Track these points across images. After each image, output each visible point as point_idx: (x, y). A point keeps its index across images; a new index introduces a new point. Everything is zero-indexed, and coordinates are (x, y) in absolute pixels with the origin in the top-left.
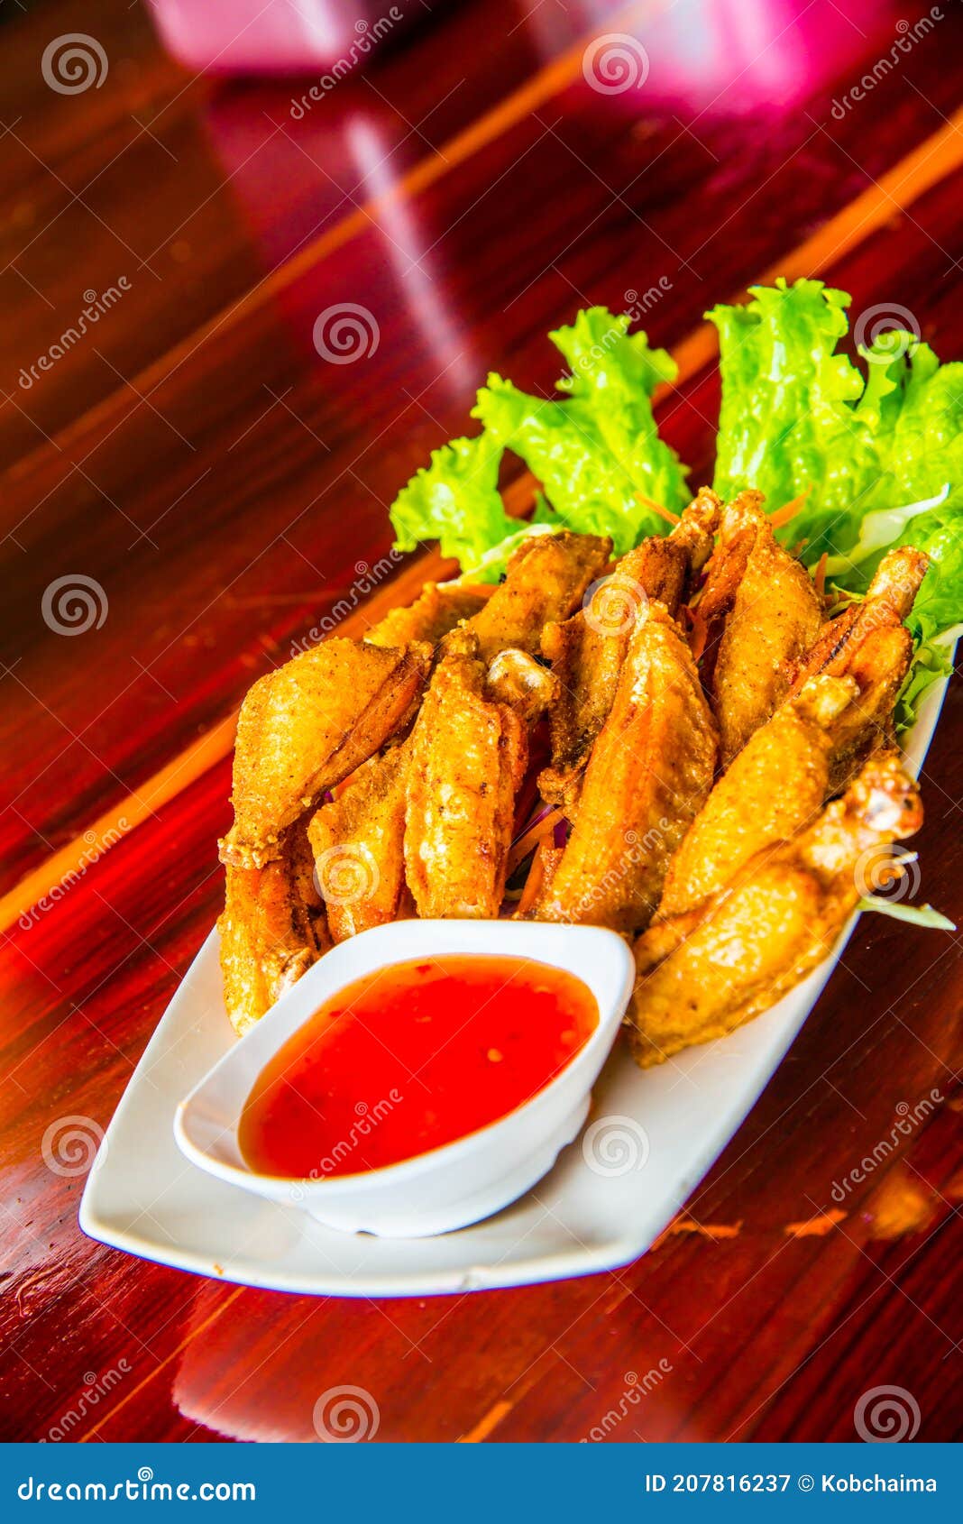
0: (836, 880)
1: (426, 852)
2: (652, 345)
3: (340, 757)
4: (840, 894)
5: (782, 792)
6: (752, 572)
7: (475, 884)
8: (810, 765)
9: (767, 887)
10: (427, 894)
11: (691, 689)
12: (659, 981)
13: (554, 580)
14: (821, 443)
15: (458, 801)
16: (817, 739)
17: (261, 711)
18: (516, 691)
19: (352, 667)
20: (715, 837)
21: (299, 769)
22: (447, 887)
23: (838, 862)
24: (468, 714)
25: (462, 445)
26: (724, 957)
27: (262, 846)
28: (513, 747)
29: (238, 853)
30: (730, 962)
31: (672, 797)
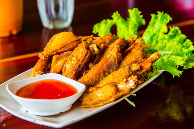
0: (120, 91)
1: (67, 66)
2: (143, 18)
3: (63, 49)
4: (120, 93)
5: (120, 77)
6: (135, 48)
7: (71, 73)
8: (127, 75)
9: (109, 87)
10: (64, 72)
11: (117, 59)
12: (88, 95)
13: (108, 40)
14: (159, 39)
15: (75, 60)
16: (130, 72)
17: (55, 38)
18: (92, 49)
19: (71, 36)
20: (108, 79)
21: (56, 47)
22: (67, 72)
23: (122, 88)
24: (83, 49)
25: (109, 20)
26: (98, 95)
27: (45, 56)
28: (87, 57)
29: (41, 56)
30: (99, 96)
31: (106, 73)
